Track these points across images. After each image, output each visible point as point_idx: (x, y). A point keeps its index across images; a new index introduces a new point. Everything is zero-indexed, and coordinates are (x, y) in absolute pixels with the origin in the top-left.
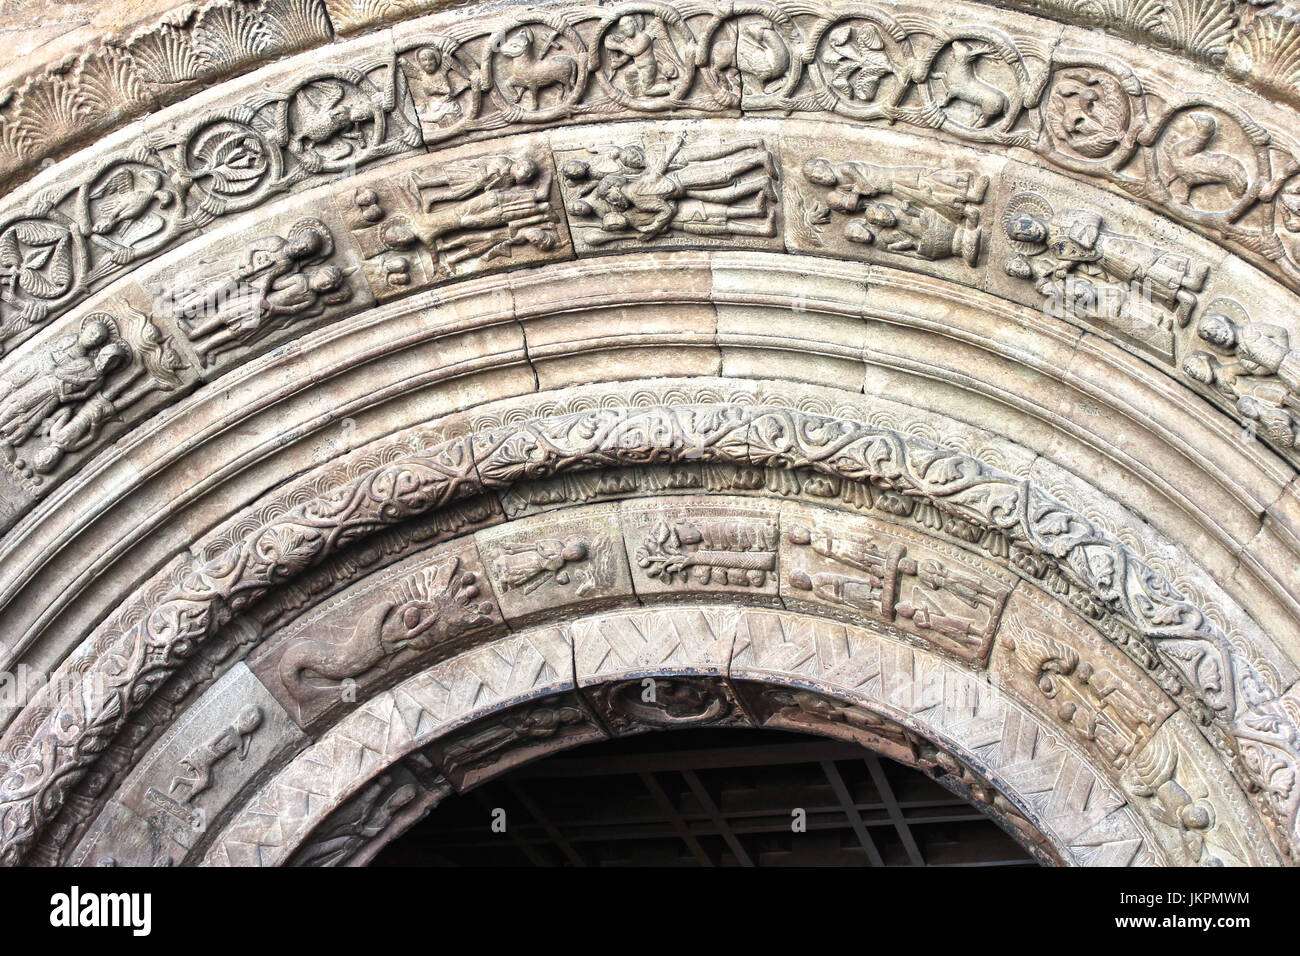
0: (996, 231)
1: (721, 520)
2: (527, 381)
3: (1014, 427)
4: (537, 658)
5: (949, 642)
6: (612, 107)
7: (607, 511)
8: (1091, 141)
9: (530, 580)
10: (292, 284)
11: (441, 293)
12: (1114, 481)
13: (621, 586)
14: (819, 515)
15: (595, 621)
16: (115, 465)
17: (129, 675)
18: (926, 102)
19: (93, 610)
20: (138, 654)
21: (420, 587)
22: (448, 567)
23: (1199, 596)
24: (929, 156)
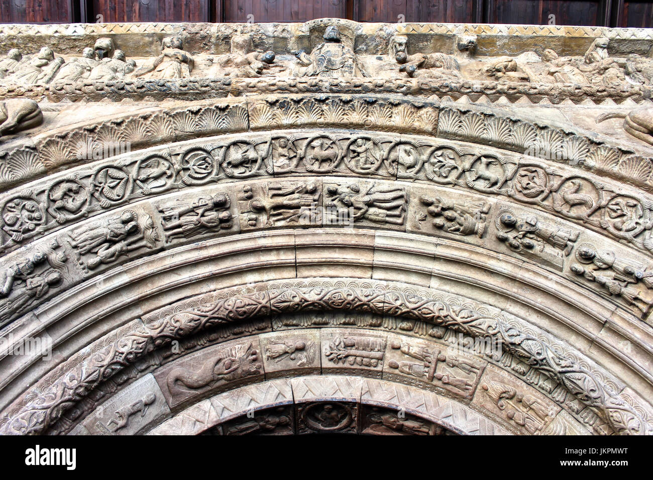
0: (492, 224)
1: (363, 338)
2: (292, 274)
3: (491, 299)
4: (276, 391)
5: (456, 390)
6: (348, 171)
7: (316, 332)
8: (532, 190)
9: (280, 356)
10: (213, 215)
11: (267, 233)
12: (534, 318)
13: (316, 364)
14: (404, 338)
15: (301, 379)
16: (120, 274)
17: (106, 363)
18: (470, 177)
19: (94, 334)
20: (111, 355)
21: (233, 352)
22: (247, 346)
23: (576, 358)
24: (468, 196)
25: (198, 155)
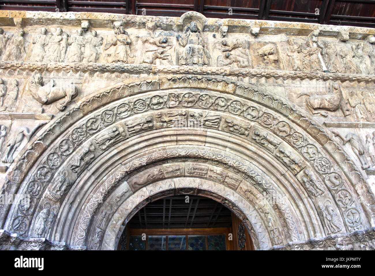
0: (251, 132)
1: (200, 166)
2: (175, 143)
3: (247, 158)
4: (169, 184)
5: (232, 186)
6: (198, 106)
7: (183, 164)
8: (267, 123)
9: (170, 172)
10: (146, 125)
11: (166, 129)
12: (261, 167)
13: (183, 174)
14: (215, 167)
15: (178, 179)
16: (113, 150)
17: (113, 183)
18: (245, 114)
19: (107, 172)
20: (114, 179)
21: (154, 172)
22: (159, 169)
23: (272, 184)
24: (244, 121)
25: (140, 102)
